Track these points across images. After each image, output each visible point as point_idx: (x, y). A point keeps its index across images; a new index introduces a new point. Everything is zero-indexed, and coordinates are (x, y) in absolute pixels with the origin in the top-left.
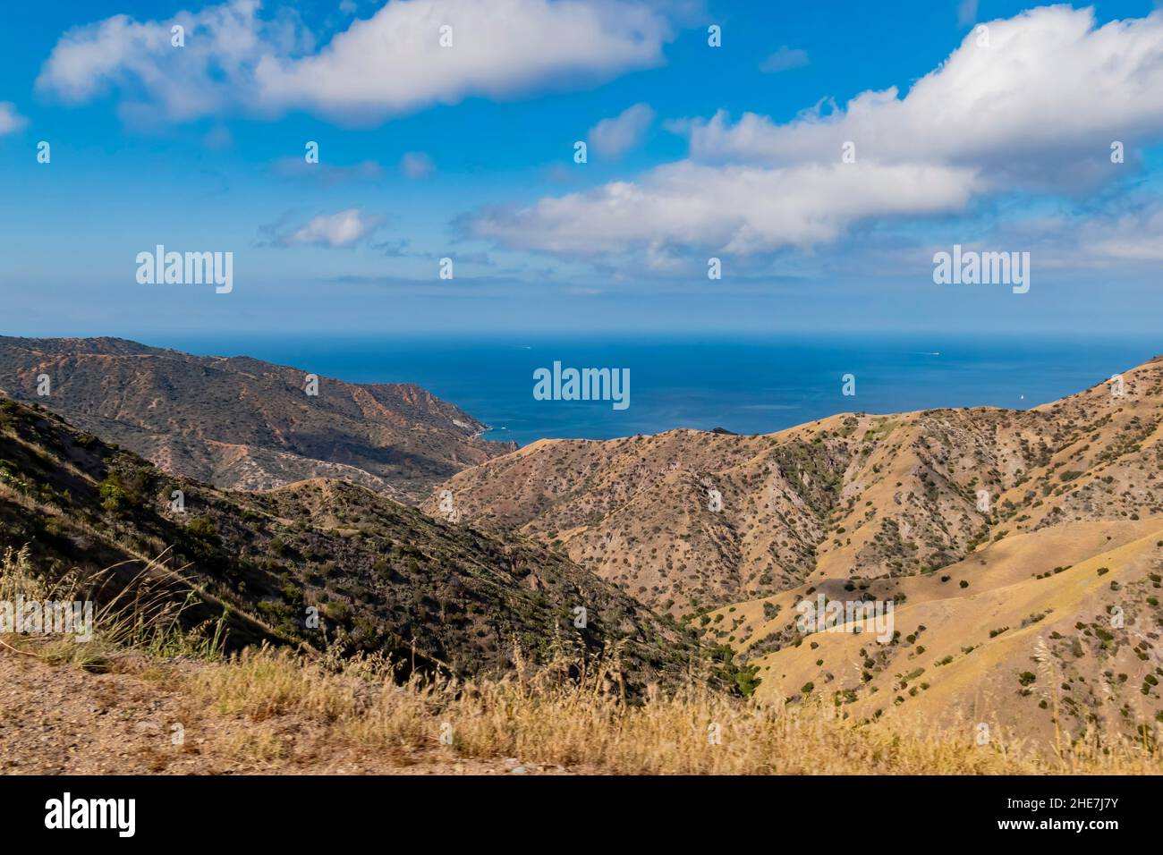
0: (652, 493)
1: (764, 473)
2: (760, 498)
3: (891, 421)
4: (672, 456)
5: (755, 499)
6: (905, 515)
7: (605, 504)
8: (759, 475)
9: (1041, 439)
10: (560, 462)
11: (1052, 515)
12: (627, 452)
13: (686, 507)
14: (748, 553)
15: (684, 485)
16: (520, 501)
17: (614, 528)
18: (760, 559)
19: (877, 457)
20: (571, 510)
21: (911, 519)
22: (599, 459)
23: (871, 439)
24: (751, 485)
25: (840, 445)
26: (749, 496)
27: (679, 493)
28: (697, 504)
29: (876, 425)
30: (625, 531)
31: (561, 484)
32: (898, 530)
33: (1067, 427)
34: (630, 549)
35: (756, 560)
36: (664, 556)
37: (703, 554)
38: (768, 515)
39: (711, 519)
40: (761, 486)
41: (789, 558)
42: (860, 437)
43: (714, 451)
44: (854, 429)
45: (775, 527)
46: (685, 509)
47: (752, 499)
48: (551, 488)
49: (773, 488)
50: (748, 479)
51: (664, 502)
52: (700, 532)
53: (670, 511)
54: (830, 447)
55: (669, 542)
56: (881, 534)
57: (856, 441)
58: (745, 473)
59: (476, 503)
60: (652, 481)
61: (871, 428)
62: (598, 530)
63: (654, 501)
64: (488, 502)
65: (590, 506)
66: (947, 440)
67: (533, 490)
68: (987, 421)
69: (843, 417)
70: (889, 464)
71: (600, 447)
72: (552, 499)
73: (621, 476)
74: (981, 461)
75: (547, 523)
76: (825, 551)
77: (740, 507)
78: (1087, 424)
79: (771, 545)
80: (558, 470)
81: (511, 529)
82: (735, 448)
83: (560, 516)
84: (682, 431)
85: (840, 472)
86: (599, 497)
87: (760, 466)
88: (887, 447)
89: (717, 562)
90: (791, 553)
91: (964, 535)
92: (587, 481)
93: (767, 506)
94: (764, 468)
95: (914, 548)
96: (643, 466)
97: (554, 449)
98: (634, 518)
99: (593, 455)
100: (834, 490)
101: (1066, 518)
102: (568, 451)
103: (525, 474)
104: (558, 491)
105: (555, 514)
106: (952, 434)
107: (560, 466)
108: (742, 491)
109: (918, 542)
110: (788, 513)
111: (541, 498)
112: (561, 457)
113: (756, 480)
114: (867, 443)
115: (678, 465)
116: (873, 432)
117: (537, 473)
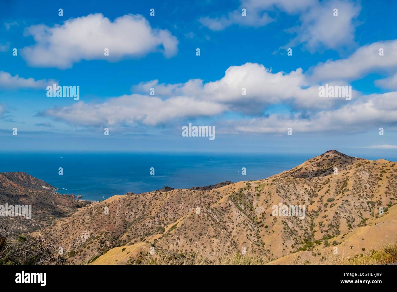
0: (191, 218)
1: (229, 206)
2: (232, 216)
3: (262, 183)
4: (179, 200)
5: (230, 217)
6: (288, 219)
7: (157, 223)
8: (228, 207)
9: (310, 188)
10: (128, 205)
11: (336, 214)
12: (157, 199)
13: (209, 223)
14: (238, 240)
15: (204, 213)
16: (117, 224)
17: (180, 235)
18: (245, 242)
19: (263, 197)
20: (143, 226)
21: (290, 220)
22: (145, 203)
23: (258, 190)
24: (226, 211)
25: (248, 193)
26: (227, 216)
27: (203, 217)
28: (212, 221)
29: (257, 185)
30: (185, 236)
31: (132, 215)
32: (287, 225)
33: (316, 183)
34: (191, 244)
35: (244, 243)
36: (209, 246)
37: (225, 243)
38: (239, 223)
39: (220, 227)
40: (230, 211)
41: (254, 241)
42: (254, 190)
43: (196, 197)
44: (251, 187)
45: (244, 228)
46: (209, 224)
47: (229, 217)
48: (128, 217)
49: (235, 213)
50: (224, 209)
51: (199, 222)
52: (219, 233)
53: (203, 225)
54: (245, 194)
55: (208, 239)
56: (285, 227)
57: (253, 191)
58: (222, 206)
59: (96, 227)
60: (174, 211)
61: (256, 186)
62: (172, 237)
63: (194, 221)
64: (101, 225)
65: (151, 224)
66: (284, 189)
67: (120, 218)
68: (292, 182)
69: (244, 182)
70: (270, 200)
71: (144, 198)
72: (130, 222)
73: (160, 210)
74: (297, 196)
75: (134, 233)
76: (264, 236)
77: (224, 221)
78: (323, 182)
79: (247, 236)
80: (129, 209)
81: (118, 238)
82: (204, 196)
83: (139, 229)
84: (180, 190)
85: (251, 203)
86: (153, 220)
87: (226, 203)
88: (266, 193)
89: (231, 246)
90: (254, 238)
91: (307, 224)
92: (143, 213)
93: (237, 220)
94: (228, 204)
95: (297, 231)
96: (168, 205)
97: (124, 200)
98: (187, 230)
99: (142, 201)
100: (253, 211)
101: (341, 215)
102: (131, 200)
103: (114, 212)
104: (131, 218)
105: (137, 229)
106: (285, 187)
107: (129, 207)
108: (223, 214)
109: (297, 229)
110: (244, 222)
111: (125, 222)
112: (128, 203)
113: (227, 209)
114: (257, 192)
115: (183, 204)
116: (258, 188)
117: (120, 210)
